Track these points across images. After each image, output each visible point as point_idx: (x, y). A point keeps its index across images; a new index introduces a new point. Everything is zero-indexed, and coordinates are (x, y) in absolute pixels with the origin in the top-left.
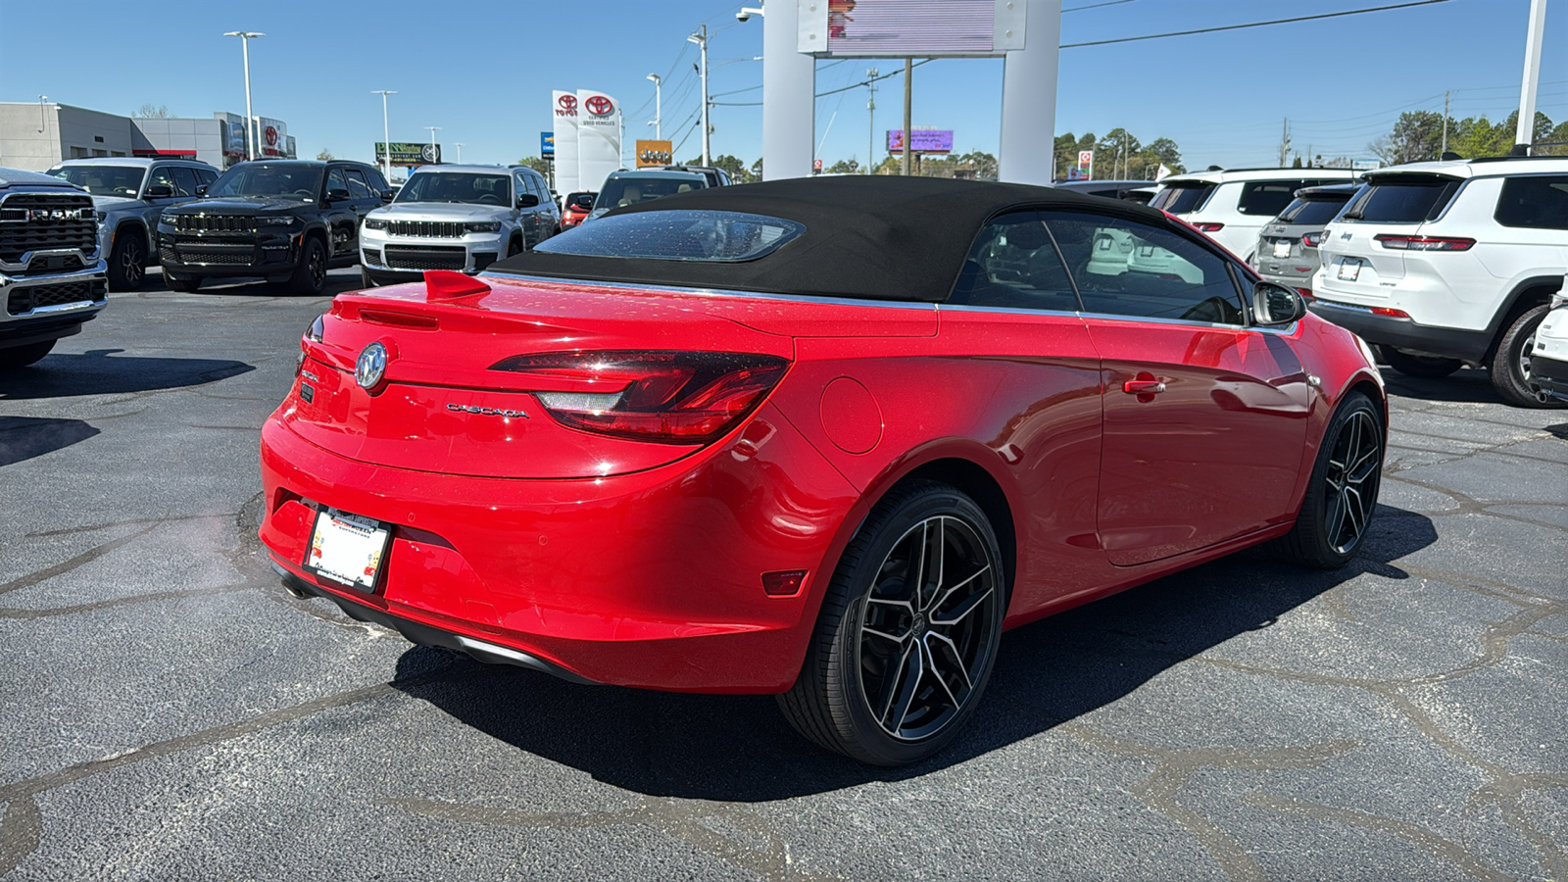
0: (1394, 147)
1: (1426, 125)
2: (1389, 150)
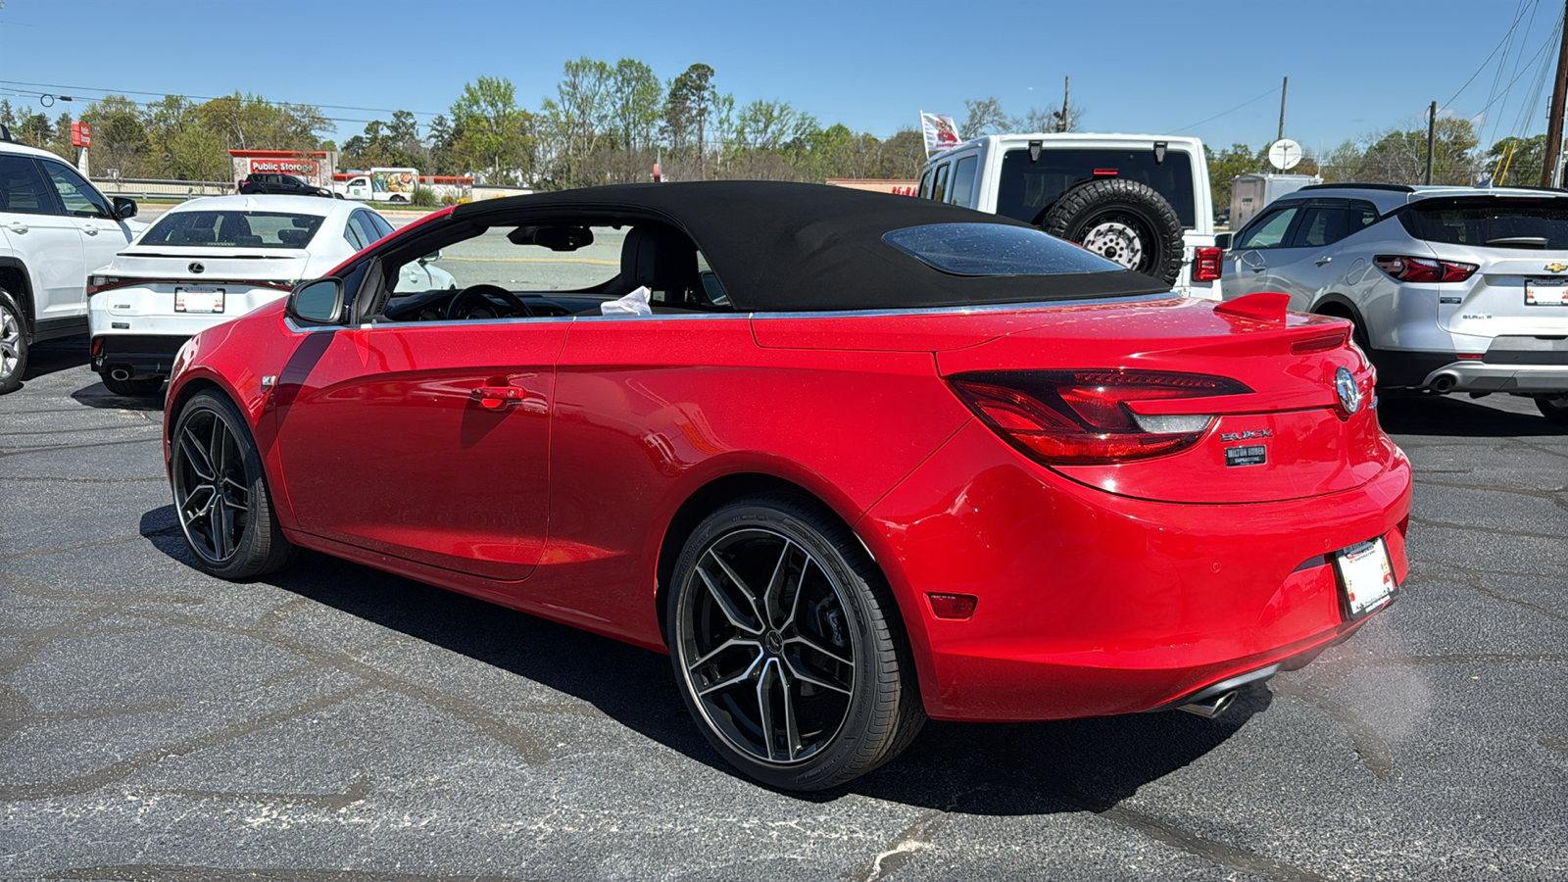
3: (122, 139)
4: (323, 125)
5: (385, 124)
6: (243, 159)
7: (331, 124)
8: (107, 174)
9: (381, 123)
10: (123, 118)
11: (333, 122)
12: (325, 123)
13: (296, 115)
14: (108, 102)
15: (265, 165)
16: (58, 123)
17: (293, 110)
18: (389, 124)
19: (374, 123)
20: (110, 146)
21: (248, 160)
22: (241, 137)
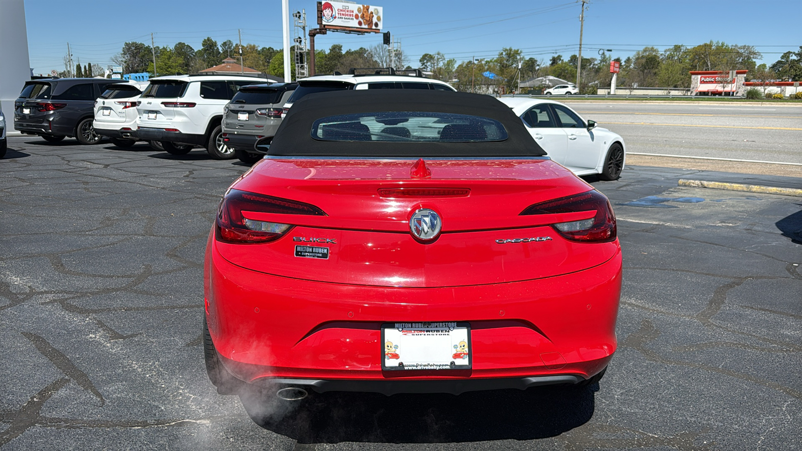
0: (124, 60)
1: (138, 49)
2: (122, 61)
3: (649, 68)
4: (755, 56)
5: (794, 53)
6: (697, 76)
7: (760, 55)
8: (632, 86)
9: (791, 53)
10: (651, 58)
11: (761, 54)
12: (756, 55)
13: (742, 51)
14: (645, 51)
15: (707, 79)
16: (625, 62)
17: (739, 48)
18: (797, 52)
19: (787, 53)
20: (643, 72)
21: (699, 76)
22: (709, 64)
